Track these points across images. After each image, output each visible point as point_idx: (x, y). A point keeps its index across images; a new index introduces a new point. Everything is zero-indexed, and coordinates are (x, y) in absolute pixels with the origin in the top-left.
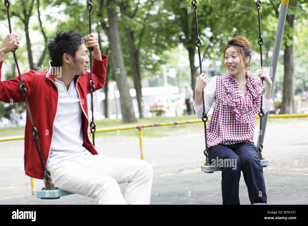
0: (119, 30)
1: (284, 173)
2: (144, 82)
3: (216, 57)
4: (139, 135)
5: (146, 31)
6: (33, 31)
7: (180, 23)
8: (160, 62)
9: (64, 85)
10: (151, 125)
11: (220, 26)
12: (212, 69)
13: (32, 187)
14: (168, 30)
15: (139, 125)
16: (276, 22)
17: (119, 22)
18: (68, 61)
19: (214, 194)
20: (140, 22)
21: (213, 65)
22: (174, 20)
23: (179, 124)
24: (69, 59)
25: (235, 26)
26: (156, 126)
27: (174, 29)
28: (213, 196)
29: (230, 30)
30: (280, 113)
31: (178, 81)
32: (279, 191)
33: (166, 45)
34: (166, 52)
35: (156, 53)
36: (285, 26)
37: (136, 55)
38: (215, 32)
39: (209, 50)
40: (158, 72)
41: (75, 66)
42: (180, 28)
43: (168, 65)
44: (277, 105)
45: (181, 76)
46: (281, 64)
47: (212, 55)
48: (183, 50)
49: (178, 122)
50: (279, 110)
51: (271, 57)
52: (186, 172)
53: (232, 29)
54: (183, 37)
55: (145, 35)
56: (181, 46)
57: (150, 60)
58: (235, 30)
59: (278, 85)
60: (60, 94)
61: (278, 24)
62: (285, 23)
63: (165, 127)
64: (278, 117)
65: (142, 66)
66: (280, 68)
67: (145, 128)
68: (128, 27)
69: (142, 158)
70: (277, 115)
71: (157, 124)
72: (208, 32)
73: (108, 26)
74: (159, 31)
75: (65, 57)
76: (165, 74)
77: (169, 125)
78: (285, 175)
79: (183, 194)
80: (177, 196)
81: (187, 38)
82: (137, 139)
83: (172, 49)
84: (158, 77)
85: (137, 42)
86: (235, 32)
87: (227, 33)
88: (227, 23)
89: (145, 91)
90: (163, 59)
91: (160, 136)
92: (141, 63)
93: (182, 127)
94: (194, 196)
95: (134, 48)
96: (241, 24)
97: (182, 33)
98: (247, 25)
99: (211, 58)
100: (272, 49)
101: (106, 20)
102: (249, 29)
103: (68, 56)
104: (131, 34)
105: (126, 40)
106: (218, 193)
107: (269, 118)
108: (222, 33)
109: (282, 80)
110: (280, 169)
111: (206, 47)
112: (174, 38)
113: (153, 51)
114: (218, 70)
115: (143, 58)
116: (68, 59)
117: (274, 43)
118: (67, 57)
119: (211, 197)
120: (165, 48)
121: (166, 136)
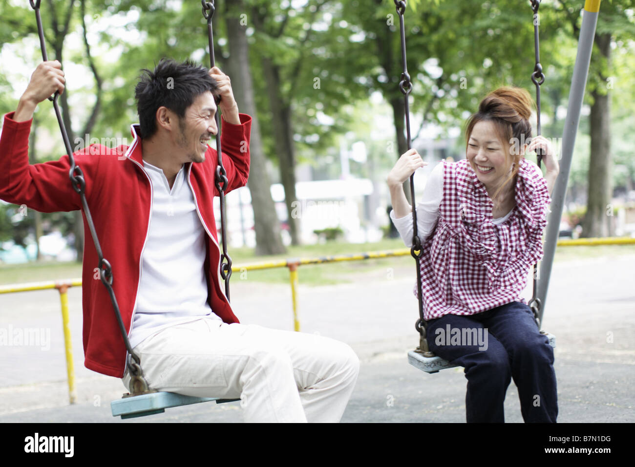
0: (250, 62)
1: (589, 359)
2: (302, 170)
3: (451, 119)
4: (290, 281)
5: (305, 65)
6: (73, 64)
7: (374, 47)
8: (335, 129)
9: (163, 174)
10: (315, 259)
11: (457, 54)
12: (442, 144)
13: (71, 388)
14: (349, 63)
15: (292, 260)
16: (573, 46)
17: (249, 46)
18: (166, 125)
19: (445, 404)
20: (293, 47)
21: (443, 137)
22: (362, 43)
23: (374, 258)
24: (170, 120)
25: (489, 55)
26: (325, 261)
27: (363, 61)
28: (444, 407)
29: (479, 64)
30: (582, 236)
31: (371, 168)
32: (580, 398)
33: (347, 93)
34: (347, 109)
35: (326, 111)
36: (592, 55)
37: (283, 114)
38: (447, 67)
39: (436, 105)
40: (331, 150)
41: (181, 136)
42: (375, 60)
43: (350, 135)
44: (575, 218)
45: (376, 159)
46: (583, 133)
47: (442, 116)
48: (381, 105)
49: (370, 254)
50: (579, 230)
51: (563, 120)
52: (387, 357)
53: (482, 62)
54: (382, 79)
55: (303, 74)
56: (377, 97)
57: (313, 125)
58: (488, 63)
59: (578, 178)
60: (155, 195)
61: (578, 51)
62: (593, 48)
63: (343, 264)
64: (578, 245)
65: (297, 138)
66: (582, 142)
67: (302, 267)
68: (267, 55)
69: (297, 328)
70: (575, 239)
71: (328, 257)
72: (432, 67)
73: (226, 54)
74: (332, 65)
75: (161, 115)
76: (345, 155)
77: (351, 260)
78: (592, 365)
79: (380, 404)
80: (369, 407)
81: (390, 80)
82: (287, 289)
83: (359, 103)
84: (329, 160)
85: (286, 88)
86: (490, 68)
87: (471, 70)
88: (472, 48)
89: (303, 188)
90: (341, 124)
91: (333, 283)
92: (295, 132)
93: (379, 263)
94: (404, 407)
95: (280, 101)
96: (501, 52)
97: (379, 70)
98: (514, 53)
99: (439, 122)
100: (565, 102)
101: (223, 42)
102: (517, 62)
103: (169, 114)
104: (273, 72)
105: (263, 84)
106: (453, 401)
107: (560, 245)
108: (462, 69)
109: (586, 168)
110: (580, 352)
111: (429, 98)
112: (362, 80)
113: (319, 106)
114: (452, 146)
115: (300, 120)
116: (167, 120)
117: (569, 90)
118: (166, 116)
119: (438, 409)
120: (343, 100)
121: (346, 282)
